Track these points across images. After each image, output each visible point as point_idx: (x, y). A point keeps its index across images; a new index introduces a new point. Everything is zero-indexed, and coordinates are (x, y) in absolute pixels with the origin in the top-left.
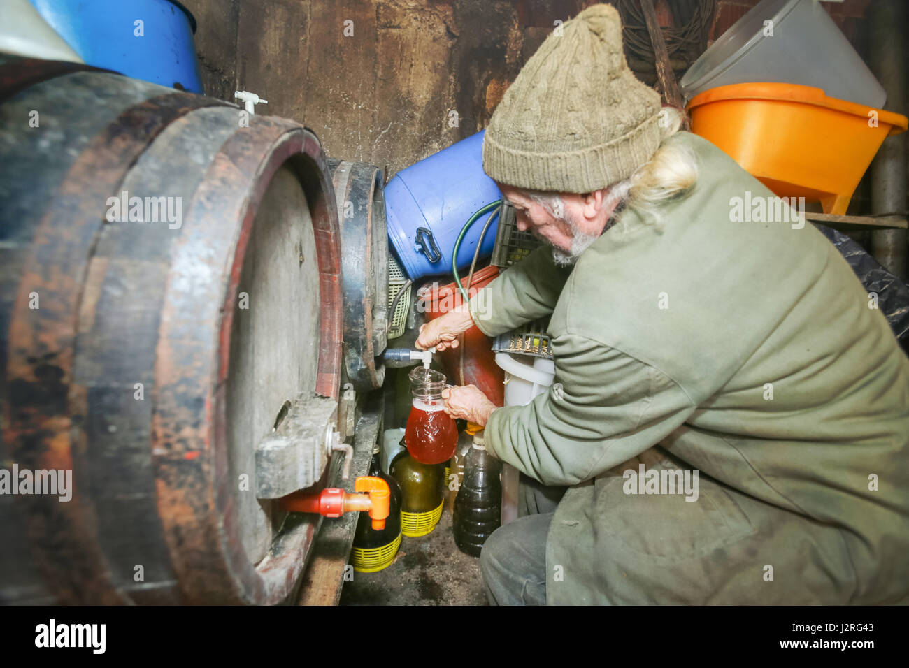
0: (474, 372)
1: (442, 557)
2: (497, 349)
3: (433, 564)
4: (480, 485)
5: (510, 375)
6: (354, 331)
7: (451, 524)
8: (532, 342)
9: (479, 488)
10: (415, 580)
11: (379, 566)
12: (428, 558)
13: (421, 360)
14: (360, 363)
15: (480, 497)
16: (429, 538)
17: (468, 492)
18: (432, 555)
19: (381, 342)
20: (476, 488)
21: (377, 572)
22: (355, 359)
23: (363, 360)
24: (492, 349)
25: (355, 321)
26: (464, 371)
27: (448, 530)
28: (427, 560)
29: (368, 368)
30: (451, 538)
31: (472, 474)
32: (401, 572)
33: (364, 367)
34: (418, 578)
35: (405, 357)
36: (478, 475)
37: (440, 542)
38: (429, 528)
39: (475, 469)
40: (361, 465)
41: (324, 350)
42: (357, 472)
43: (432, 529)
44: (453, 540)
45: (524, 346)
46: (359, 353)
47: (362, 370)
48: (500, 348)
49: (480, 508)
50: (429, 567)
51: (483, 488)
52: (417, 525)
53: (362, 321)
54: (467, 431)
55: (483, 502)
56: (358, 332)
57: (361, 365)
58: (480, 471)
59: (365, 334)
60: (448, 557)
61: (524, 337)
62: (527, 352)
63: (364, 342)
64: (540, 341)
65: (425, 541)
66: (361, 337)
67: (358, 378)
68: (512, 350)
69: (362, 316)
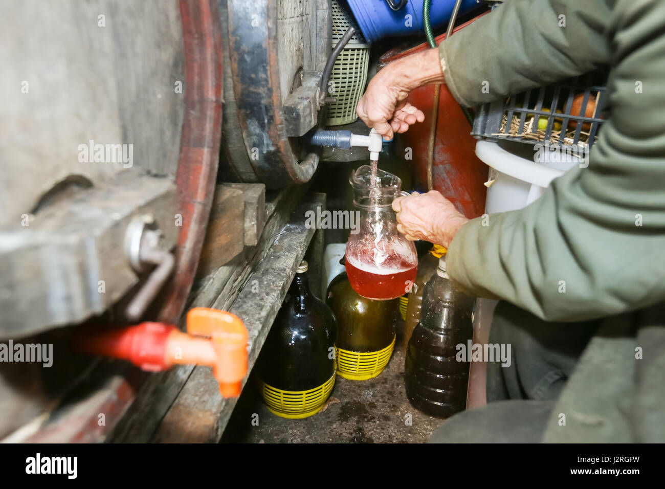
0: (448, 172)
1: (385, 411)
2: (479, 133)
3: (374, 418)
4: (443, 325)
5: (495, 172)
6: (254, 93)
7: (403, 368)
8: (536, 124)
9: (441, 329)
10: (349, 435)
11: (303, 412)
12: (367, 408)
13: (367, 148)
14: (265, 142)
15: (442, 341)
16: (372, 384)
17: (426, 333)
18: (372, 405)
19: (305, 117)
20: (438, 329)
21: (300, 420)
22: (258, 135)
23: (270, 137)
24: (472, 133)
25: (253, 76)
26: (433, 170)
27: (397, 377)
28: (366, 412)
29: (278, 150)
30: (402, 388)
31: (433, 310)
32: (331, 423)
33: (272, 149)
34: (351, 434)
35: (342, 143)
36: (441, 312)
37: (387, 390)
38: (374, 371)
39: (438, 303)
40: (272, 287)
41: (192, 112)
42: (264, 294)
43: (379, 372)
44: (404, 390)
45: (522, 129)
46: (262, 126)
47: (269, 152)
48: (483, 132)
49: (441, 356)
50: (368, 421)
51: (446, 330)
52: (358, 367)
53: (263, 76)
54: (433, 252)
55: (445, 348)
56: (259, 94)
57: (268, 145)
58: (445, 307)
59: (270, 97)
60: (395, 411)
61: (523, 116)
62: (526, 139)
63: (268, 109)
64: (549, 124)
65: (367, 387)
66: (264, 102)
67: (266, 165)
68: (503, 135)
69: (264, 67)
